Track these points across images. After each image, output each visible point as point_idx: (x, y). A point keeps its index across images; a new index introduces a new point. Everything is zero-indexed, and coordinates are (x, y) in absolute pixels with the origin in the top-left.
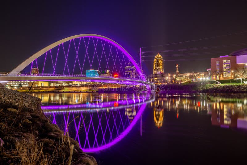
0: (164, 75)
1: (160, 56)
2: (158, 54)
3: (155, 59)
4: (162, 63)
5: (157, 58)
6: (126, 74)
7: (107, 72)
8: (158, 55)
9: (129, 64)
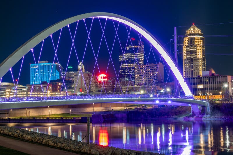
0: (218, 79)
1: (197, 30)
2: (192, 25)
3: (187, 36)
4: (203, 46)
5: (190, 34)
6: (123, 72)
7: (80, 67)
8: (192, 29)
9: (128, 48)
